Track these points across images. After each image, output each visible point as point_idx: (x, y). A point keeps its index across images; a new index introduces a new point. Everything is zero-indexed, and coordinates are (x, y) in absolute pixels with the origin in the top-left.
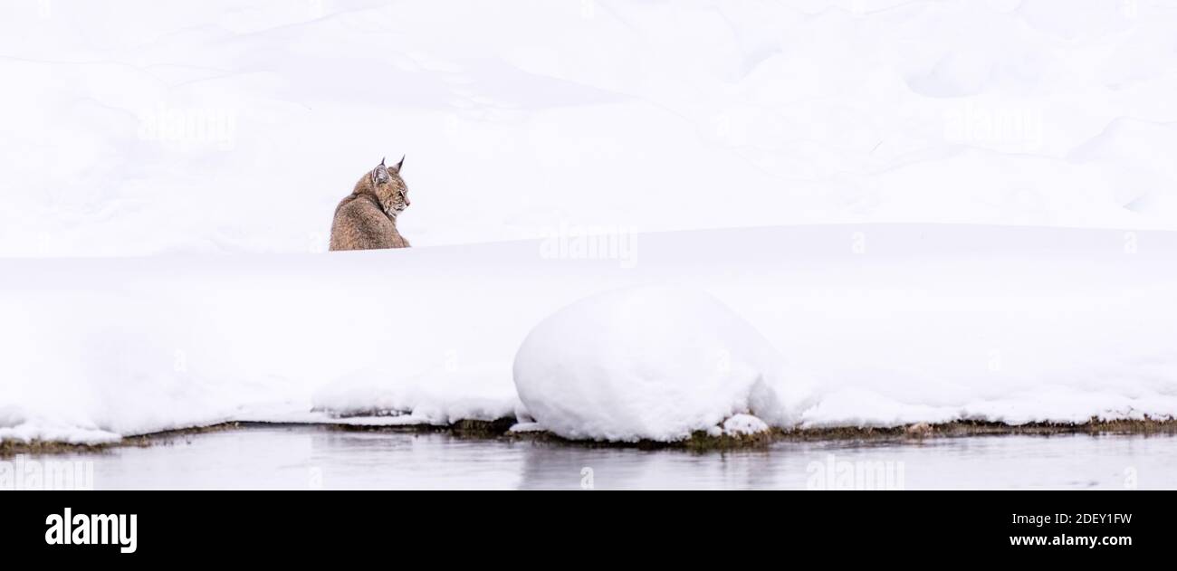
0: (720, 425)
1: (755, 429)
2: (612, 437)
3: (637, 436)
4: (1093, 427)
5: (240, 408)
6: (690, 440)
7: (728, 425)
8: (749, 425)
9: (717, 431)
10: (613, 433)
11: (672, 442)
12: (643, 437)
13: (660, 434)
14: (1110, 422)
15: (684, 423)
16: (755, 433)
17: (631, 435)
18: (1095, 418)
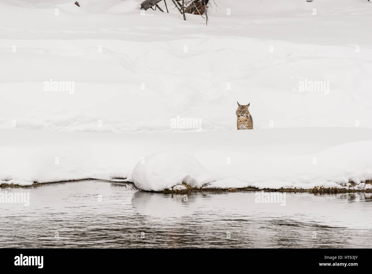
0: (172, 188)
1: (181, 189)
2: (145, 190)
3: (150, 190)
4: (282, 190)
5: (95, 175)
6: (164, 191)
7: (174, 188)
8: (180, 188)
9: (171, 189)
10: (146, 188)
11: (159, 191)
12: (152, 190)
13: (156, 189)
14: (286, 189)
15: (162, 187)
16: (181, 190)
17: (149, 189)
18: (282, 188)
